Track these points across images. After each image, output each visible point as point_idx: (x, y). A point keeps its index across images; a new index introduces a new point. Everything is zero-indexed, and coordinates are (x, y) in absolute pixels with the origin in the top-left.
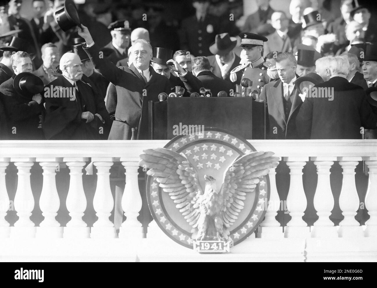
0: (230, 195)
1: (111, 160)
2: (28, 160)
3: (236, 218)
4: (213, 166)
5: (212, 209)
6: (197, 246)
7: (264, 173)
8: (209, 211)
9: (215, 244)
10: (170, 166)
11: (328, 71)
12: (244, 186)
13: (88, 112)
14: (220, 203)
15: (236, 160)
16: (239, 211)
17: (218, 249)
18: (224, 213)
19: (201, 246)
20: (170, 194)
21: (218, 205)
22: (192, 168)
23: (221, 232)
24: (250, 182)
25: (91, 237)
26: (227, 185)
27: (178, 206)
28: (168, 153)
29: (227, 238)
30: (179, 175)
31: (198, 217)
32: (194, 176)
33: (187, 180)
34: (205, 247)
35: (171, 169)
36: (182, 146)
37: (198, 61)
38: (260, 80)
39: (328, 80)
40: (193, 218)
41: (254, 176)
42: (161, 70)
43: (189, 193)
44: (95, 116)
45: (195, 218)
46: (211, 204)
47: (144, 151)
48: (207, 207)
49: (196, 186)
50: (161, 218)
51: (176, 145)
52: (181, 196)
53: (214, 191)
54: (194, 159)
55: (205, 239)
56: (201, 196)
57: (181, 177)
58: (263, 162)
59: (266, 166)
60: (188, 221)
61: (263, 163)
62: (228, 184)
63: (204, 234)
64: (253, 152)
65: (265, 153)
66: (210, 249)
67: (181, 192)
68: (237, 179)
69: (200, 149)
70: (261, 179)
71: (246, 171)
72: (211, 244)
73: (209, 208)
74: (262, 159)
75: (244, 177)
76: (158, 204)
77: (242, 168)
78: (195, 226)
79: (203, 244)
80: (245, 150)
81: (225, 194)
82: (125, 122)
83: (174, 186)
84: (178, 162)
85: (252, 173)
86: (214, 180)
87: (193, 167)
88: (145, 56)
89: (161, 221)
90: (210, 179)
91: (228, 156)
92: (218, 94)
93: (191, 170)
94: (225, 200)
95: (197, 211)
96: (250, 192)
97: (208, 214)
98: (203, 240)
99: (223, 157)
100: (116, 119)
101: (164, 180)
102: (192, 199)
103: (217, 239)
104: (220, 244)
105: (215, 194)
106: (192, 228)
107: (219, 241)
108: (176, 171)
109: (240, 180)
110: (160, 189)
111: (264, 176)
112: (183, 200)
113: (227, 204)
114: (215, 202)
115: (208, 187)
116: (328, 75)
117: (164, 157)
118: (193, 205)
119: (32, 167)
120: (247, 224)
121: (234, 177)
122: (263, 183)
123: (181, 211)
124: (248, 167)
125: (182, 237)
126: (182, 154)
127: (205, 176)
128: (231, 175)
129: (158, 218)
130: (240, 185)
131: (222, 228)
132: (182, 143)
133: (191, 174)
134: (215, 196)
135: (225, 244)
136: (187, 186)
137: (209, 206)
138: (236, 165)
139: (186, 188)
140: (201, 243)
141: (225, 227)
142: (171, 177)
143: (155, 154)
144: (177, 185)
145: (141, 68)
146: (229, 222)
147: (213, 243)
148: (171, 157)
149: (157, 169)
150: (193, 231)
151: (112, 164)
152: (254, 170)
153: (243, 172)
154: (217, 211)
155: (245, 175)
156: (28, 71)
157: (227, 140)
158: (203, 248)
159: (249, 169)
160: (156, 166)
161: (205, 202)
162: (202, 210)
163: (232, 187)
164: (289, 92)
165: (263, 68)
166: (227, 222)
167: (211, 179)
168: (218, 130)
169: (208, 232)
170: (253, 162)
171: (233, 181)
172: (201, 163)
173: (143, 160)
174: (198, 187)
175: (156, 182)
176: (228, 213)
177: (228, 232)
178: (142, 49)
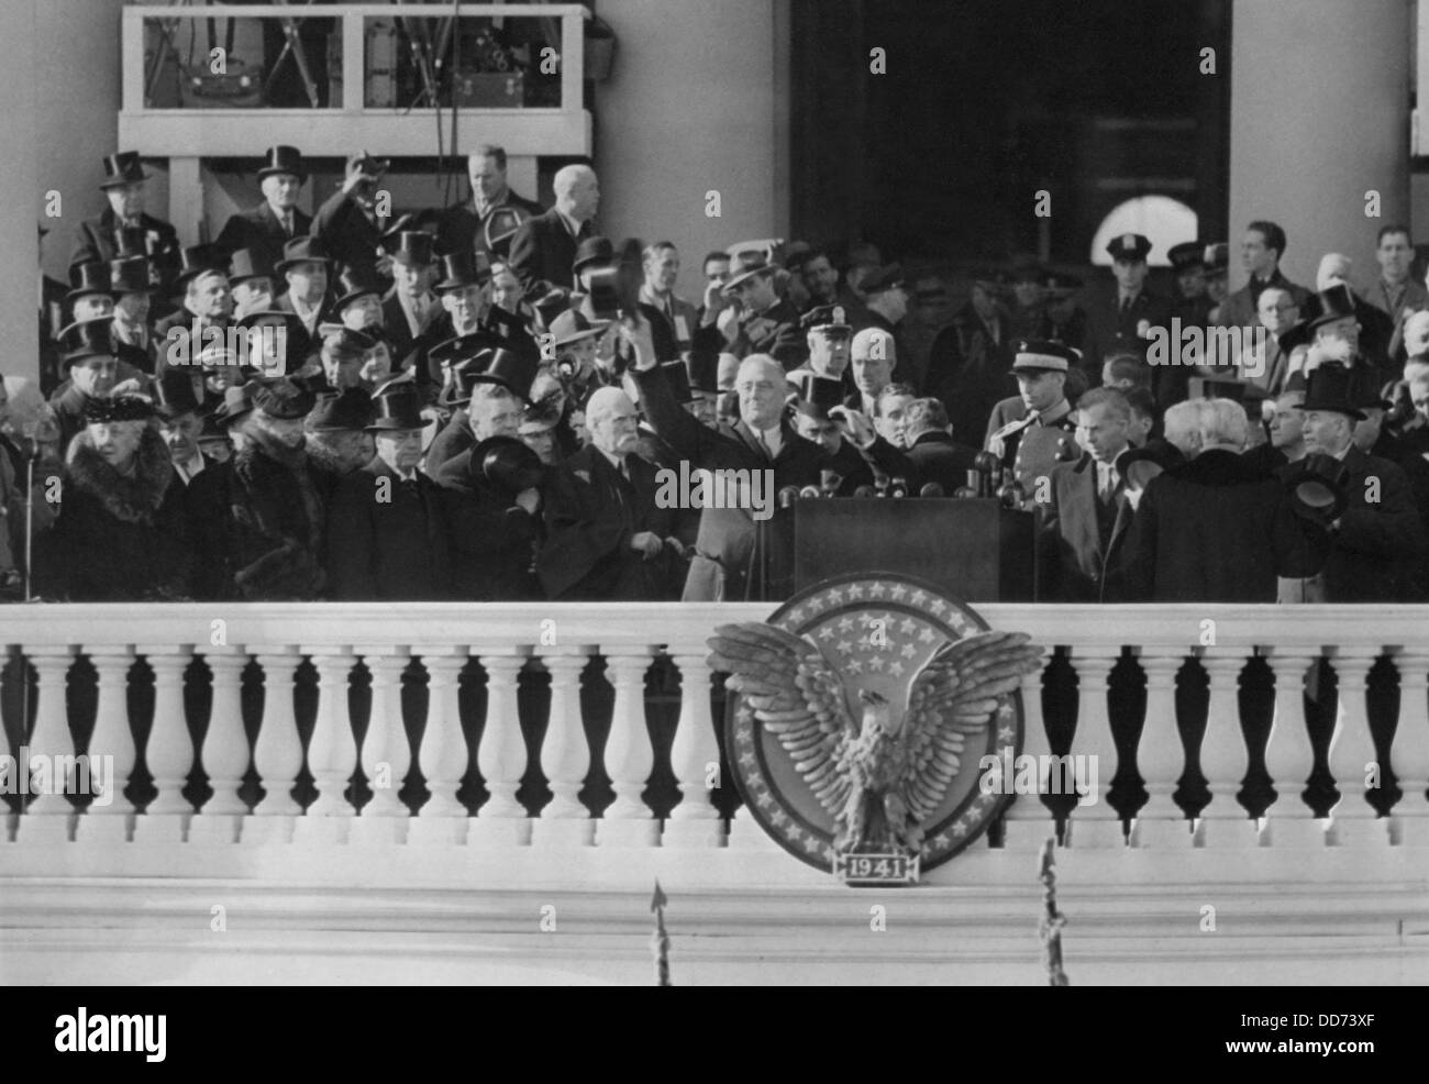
0: (926, 740)
1: (645, 651)
2: (451, 651)
3: (939, 797)
4: (886, 667)
5: (878, 773)
6: (840, 866)
7: (1010, 685)
8: (870, 779)
9: (884, 863)
10: (779, 666)
11: (1195, 435)
12: (958, 718)
13: (648, 534)
14: (897, 760)
15: (940, 650)
16: (947, 779)
17: (891, 875)
18: (910, 785)
19: (849, 866)
20: (781, 737)
21: (893, 766)
22: (829, 673)
23: (902, 831)
24: (974, 708)
25: (596, 842)
26: (915, 715)
27: (800, 767)
28: (772, 634)
29: (916, 846)
30: (800, 691)
31: (846, 795)
32: (834, 691)
33: (819, 701)
34: (859, 869)
35: (783, 673)
36: (810, 618)
37: (916, 410)
38: (1058, 456)
39: (1193, 457)
40: (835, 796)
41: (984, 692)
42: (815, 432)
43: (826, 735)
44: (664, 543)
45: (840, 797)
46: (873, 761)
47: (716, 630)
48: (866, 770)
49: (841, 717)
50: (760, 796)
51: (796, 615)
52: (809, 741)
53: (883, 731)
54: (839, 651)
55: (861, 849)
56: (852, 742)
57: (806, 695)
58: (1004, 657)
59: (1014, 669)
60: (824, 804)
61: (1004, 662)
62: (918, 713)
63: (858, 838)
64: (982, 634)
65: (1008, 637)
66: (872, 874)
67: (807, 732)
68: (941, 701)
69: (854, 625)
70: (1001, 701)
71: (963, 679)
72: (874, 862)
73: (870, 772)
74: (1001, 652)
75: (959, 696)
76: (753, 762)
77: (952, 672)
78: (839, 817)
79: (854, 862)
80: (963, 627)
81: (910, 736)
82: (717, 559)
83: (789, 716)
84: (798, 657)
85: (978, 686)
86: (884, 705)
87: (834, 669)
88: (767, 394)
89: (760, 803)
90: (876, 701)
91: (923, 643)
92: (923, 491)
93: (827, 677)
94: (912, 752)
95: (845, 778)
96: (975, 734)
97: (867, 786)
98: (856, 851)
99: (910, 646)
100: (698, 552)
101: (766, 702)
102: (833, 749)
103: (890, 851)
104: (897, 863)
105: (885, 737)
106: (834, 822)
107: (895, 855)
108: (793, 679)
109: (949, 704)
110: (758, 724)
111: (1009, 694)
112: (811, 751)
113: (917, 760)
114: (883, 757)
115: (869, 719)
116: (1193, 446)
117: (765, 645)
118: (835, 764)
119: (464, 668)
120: (968, 813)
121: (933, 696)
122: (1007, 710)
123: (807, 778)
124: (967, 671)
125: (811, 844)
126: (807, 637)
127: (861, 692)
128: (925, 690)
129: (752, 796)
130: (949, 713)
131: (902, 821)
132: (811, 610)
133: (828, 688)
134: (885, 743)
135: (908, 863)
136: (820, 717)
137: (870, 766)
138: (937, 664)
139: (818, 723)
140: (849, 859)
141: (911, 820)
142: (784, 694)
143: (743, 638)
144: (798, 713)
145: (757, 422)
146: (924, 806)
147: (880, 860)
148: (781, 645)
149: (747, 674)
150: (836, 829)
151: (650, 662)
152: (982, 679)
153: (955, 682)
154: (891, 779)
155: (961, 690)
156: (505, 433)
157: (921, 603)
158: (854, 871)
159: (970, 676)
160: (745, 666)
161: (860, 757)
162: (854, 776)
163: (930, 719)
164: (1111, 483)
165: (1066, 427)
166: (918, 806)
167: (875, 698)
168: (898, 579)
169: (871, 834)
170: (979, 658)
171: (930, 705)
172: (856, 659)
173: (716, 652)
174: (847, 720)
175: (747, 705)
176: (921, 785)
177: (919, 833)
178: (760, 377)
